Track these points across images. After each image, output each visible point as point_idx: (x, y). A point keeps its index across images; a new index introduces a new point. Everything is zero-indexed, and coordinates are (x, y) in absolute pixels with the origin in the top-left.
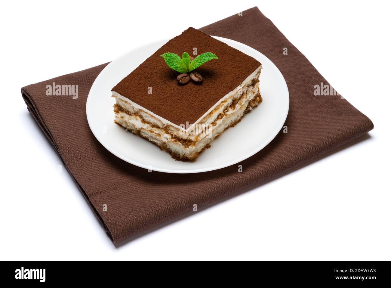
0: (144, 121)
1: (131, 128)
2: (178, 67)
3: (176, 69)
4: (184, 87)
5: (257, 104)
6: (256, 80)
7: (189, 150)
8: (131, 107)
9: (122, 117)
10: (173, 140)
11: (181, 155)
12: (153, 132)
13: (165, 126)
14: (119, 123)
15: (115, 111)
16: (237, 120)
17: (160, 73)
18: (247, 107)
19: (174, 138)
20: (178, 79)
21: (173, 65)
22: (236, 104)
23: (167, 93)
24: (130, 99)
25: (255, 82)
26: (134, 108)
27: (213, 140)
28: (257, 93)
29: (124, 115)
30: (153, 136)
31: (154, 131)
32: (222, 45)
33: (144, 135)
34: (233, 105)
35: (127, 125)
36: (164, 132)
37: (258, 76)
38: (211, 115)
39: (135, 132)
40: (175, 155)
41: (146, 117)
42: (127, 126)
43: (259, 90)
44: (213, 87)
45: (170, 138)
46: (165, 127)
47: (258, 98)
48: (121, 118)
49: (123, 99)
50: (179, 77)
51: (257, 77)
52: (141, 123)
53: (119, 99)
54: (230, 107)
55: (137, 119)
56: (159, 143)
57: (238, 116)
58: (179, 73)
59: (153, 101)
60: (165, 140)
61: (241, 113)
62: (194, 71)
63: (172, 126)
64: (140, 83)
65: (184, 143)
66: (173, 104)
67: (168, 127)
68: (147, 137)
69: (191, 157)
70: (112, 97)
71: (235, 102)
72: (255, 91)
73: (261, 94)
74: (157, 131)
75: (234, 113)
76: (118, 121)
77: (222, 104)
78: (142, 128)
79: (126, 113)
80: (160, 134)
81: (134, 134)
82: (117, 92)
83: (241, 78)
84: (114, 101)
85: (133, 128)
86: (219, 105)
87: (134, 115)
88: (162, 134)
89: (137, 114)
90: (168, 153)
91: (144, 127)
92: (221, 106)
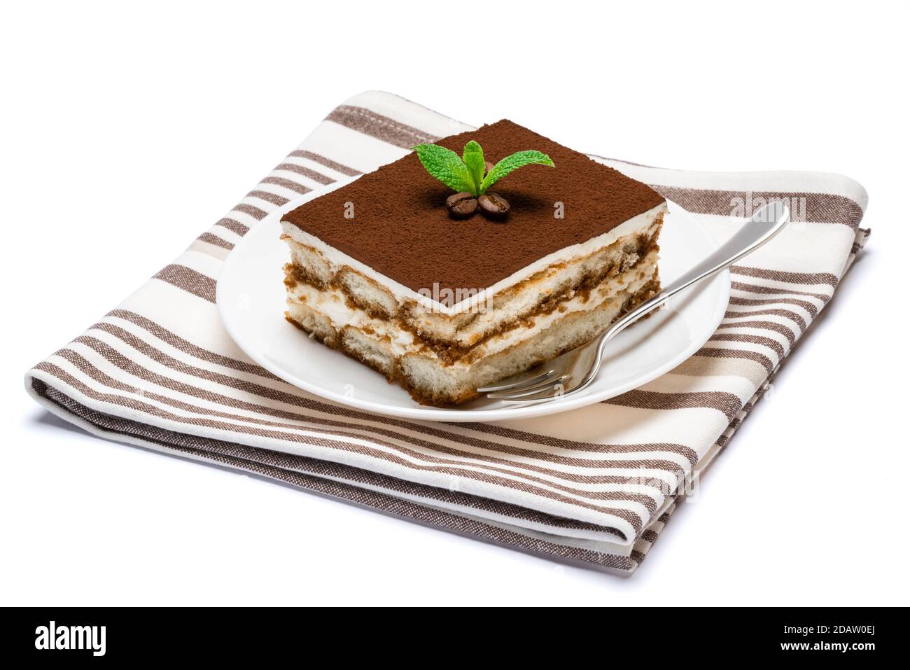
0: (354, 303)
1: (324, 331)
2: (451, 177)
3: (446, 181)
4: (462, 224)
6: (649, 239)
7: (454, 374)
8: (324, 261)
9: (303, 299)
10: (417, 348)
11: (436, 390)
12: (371, 332)
13: (399, 307)
14: (296, 319)
15: (287, 283)
18: (623, 312)
19: (420, 342)
20: (450, 203)
21: (438, 171)
22: (592, 288)
23: (415, 232)
24: (322, 239)
25: (645, 246)
26: (331, 265)
27: (524, 372)
28: (651, 278)
29: (308, 291)
30: (373, 345)
31: (375, 329)
33: (353, 347)
34: (583, 287)
35: (313, 323)
36: (398, 326)
37: (654, 229)
38: (518, 290)
39: (332, 340)
40: (422, 393)
41: (358, 286)
42: (313, 326)
43: (656, 273)
45: (411, 344)
46: (399, 311)
48: (300, 302)
49: (305, 243)
50: (452, 200)
51: (651, 233)
52: (346, 308)
53: (298, 243)
54: (574, 289)
55: (336, 299)
56: (384, 362)
57: (596, 327)
58: (455, 192)
59: (377, 244)
60: (398, 351)
62: (491, 191)
65: (442, 350)
66: (427, 254)
67: (407, 309)
68: (357, 350)
69: (460, 394)
70: (282, 238)
71: (589, 281)
72: (646, 272)
73: (660, 286)
74: (381, 328)
75: (584, 311)
76: (293, 315)
77: (550, 271)
78: (348, 326)
79: (314, 285)
80: (389, 335)
81: (330, 346)
82: (293, 222)
83: (608, 219)
84: (284, 255)
85: (327, 330)
86: (543, 272)
87: (330, 287)
88: (395, 334)
89: (338, 282)
90: (406, 389)
91: (353, 322)
92: (547, 275)
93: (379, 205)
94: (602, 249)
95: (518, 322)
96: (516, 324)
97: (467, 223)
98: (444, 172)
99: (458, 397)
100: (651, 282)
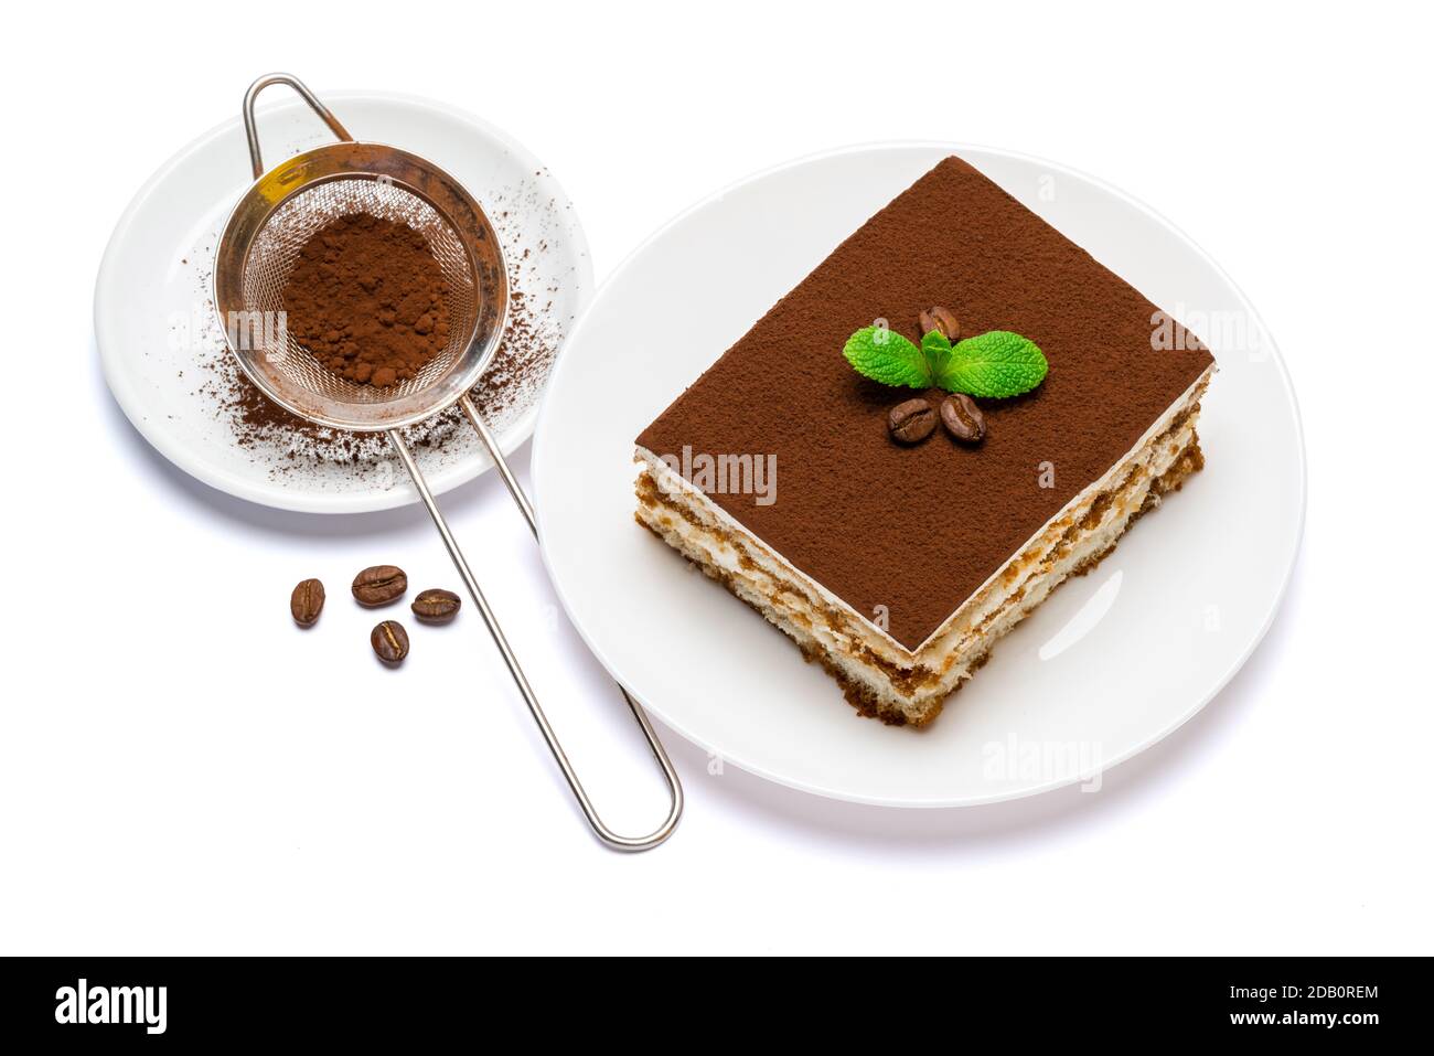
0: (750, 563)
4: (915, 455)
12: (781, 602)
20: (894, 420)
31: (786, 602)
40: (858, 693)
50: (898, 413)
52: (738, 564)
56: (800, 640)
64: (745, 423)
71: (1102, 504)
74: (796, 604)
80: (809, 618)
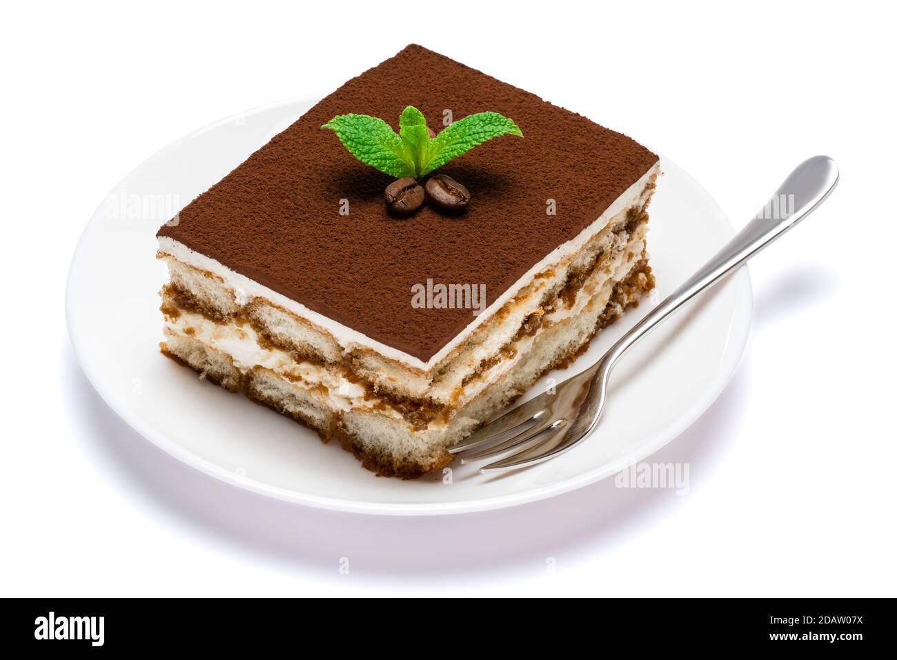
0: (268, 341)
1: (220, 371)
2: (385, 159)
3: (380, 165)
4: (409, 225)
5: (635, 296)
6: (640, 211)
7: (426, 439)
8: (226, 290)
9: (190, 331)
10: (370, 404)
11: (396, 455)
12: (298, 379)
13: (344, 354)
14: (176, 353)
15: (165, 310)
16: (578, 347)
17: (323, 181)
18: (609, 306)
19: (375, 398)
21: (368, 153)
22: (579, 287)
23: (349, 243)
24: (224, 263)
25: (635, 219)
26: (236, 294)
27: (502, 409)
28: (640, 258)
29: (198, 322)
30: (300, 395)
31: (303, 376)
32: (523, 98)
33: (266, 393)
34: (568, 291)
35: (203, 360)
36: (340, 375)
37: (645, 197)
38: (502, 318)
39: (235, 383)
40: (375, 458)
41: (279, 323)
42: (204, 363)
43: (644, 251)
44: (507, 227)
45: (359, 398)
46: (343, 359)
47: (642, 276)
48: (186, 335)
49: (196, 265)
51: (642, 203)
52: (258, 347)
53: (184, 264)
54: (559, 296)
55: (243, 335)
56: (317, 417)
57: (581, 333)
58: (391, 179)
59: (303, 267)
60: (337, 405)
61: (589, 322)
62: (437, 174)
63: (370, 351)
65: (410, 411)
66: (375, 278)
67: (356, 357)
68: (275, 399)
69: (433, 463)
70: (158, 257)
71: (575, 280)
72: (633, 252)
73: (649, 264)
74: (312, 374)
75: (569, 318)
76: (173, 344)
77: (537, 283)
78: (258, 367)
79: (206, 316)
80: (325, 384)
81: (229, 389)
82: (177, 238)
83: (597, 198)
84: (163, 275)
85: (227, 369)
86: (529, 286)
87: (234, 320)
88: (334, 384)
89: (245, 315)
90: (350, 451)
91: (268, 364)
92: (534, 289)
93: (286, 201)
94: (592, 239)
95: (500, 355)
96: (497, 358)
97: (414, 222)
98: (374, 152)
99: (431, 466)
100: (639, 262)
